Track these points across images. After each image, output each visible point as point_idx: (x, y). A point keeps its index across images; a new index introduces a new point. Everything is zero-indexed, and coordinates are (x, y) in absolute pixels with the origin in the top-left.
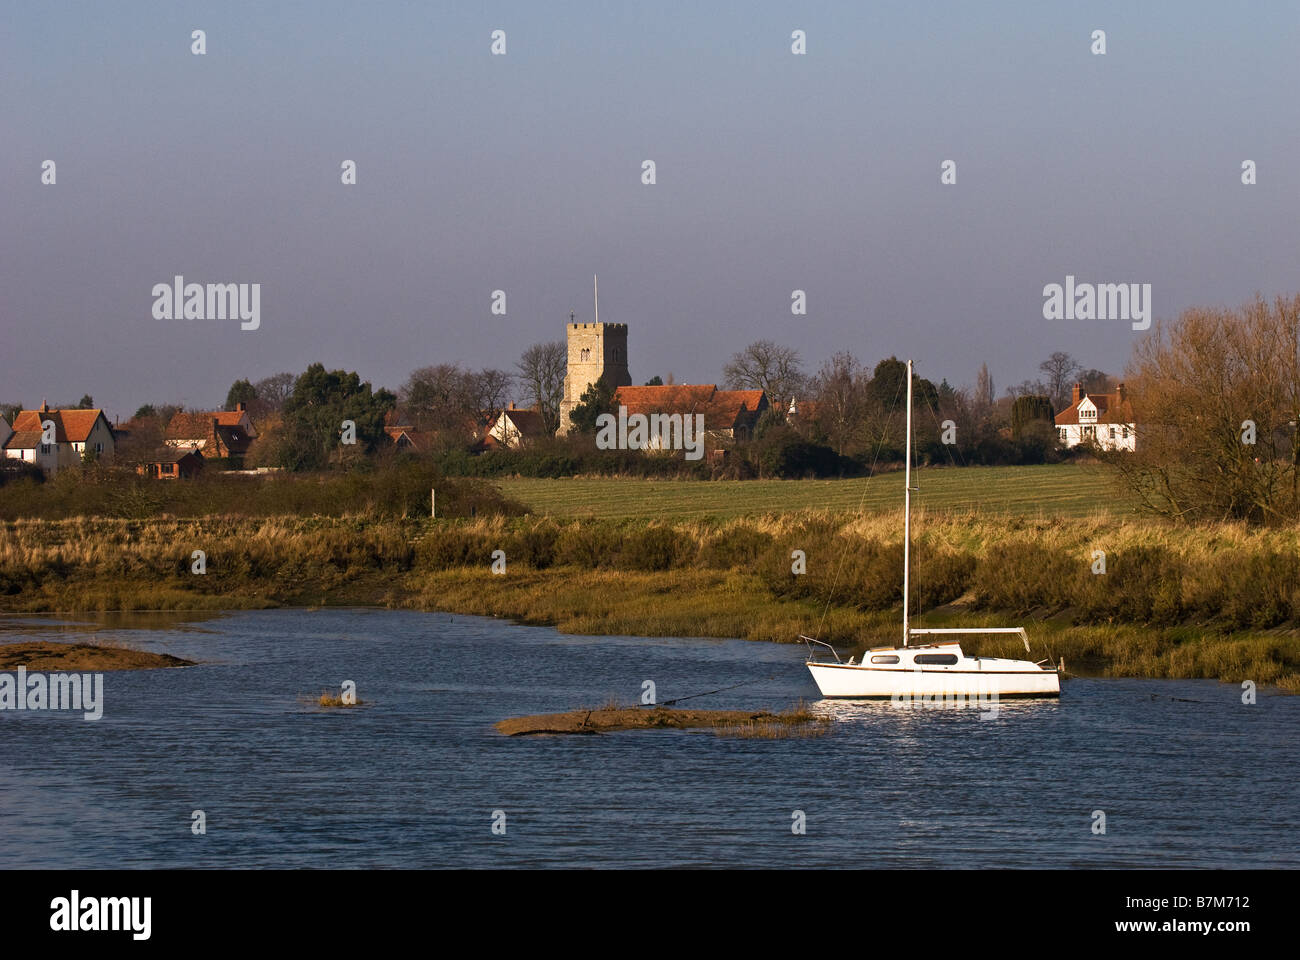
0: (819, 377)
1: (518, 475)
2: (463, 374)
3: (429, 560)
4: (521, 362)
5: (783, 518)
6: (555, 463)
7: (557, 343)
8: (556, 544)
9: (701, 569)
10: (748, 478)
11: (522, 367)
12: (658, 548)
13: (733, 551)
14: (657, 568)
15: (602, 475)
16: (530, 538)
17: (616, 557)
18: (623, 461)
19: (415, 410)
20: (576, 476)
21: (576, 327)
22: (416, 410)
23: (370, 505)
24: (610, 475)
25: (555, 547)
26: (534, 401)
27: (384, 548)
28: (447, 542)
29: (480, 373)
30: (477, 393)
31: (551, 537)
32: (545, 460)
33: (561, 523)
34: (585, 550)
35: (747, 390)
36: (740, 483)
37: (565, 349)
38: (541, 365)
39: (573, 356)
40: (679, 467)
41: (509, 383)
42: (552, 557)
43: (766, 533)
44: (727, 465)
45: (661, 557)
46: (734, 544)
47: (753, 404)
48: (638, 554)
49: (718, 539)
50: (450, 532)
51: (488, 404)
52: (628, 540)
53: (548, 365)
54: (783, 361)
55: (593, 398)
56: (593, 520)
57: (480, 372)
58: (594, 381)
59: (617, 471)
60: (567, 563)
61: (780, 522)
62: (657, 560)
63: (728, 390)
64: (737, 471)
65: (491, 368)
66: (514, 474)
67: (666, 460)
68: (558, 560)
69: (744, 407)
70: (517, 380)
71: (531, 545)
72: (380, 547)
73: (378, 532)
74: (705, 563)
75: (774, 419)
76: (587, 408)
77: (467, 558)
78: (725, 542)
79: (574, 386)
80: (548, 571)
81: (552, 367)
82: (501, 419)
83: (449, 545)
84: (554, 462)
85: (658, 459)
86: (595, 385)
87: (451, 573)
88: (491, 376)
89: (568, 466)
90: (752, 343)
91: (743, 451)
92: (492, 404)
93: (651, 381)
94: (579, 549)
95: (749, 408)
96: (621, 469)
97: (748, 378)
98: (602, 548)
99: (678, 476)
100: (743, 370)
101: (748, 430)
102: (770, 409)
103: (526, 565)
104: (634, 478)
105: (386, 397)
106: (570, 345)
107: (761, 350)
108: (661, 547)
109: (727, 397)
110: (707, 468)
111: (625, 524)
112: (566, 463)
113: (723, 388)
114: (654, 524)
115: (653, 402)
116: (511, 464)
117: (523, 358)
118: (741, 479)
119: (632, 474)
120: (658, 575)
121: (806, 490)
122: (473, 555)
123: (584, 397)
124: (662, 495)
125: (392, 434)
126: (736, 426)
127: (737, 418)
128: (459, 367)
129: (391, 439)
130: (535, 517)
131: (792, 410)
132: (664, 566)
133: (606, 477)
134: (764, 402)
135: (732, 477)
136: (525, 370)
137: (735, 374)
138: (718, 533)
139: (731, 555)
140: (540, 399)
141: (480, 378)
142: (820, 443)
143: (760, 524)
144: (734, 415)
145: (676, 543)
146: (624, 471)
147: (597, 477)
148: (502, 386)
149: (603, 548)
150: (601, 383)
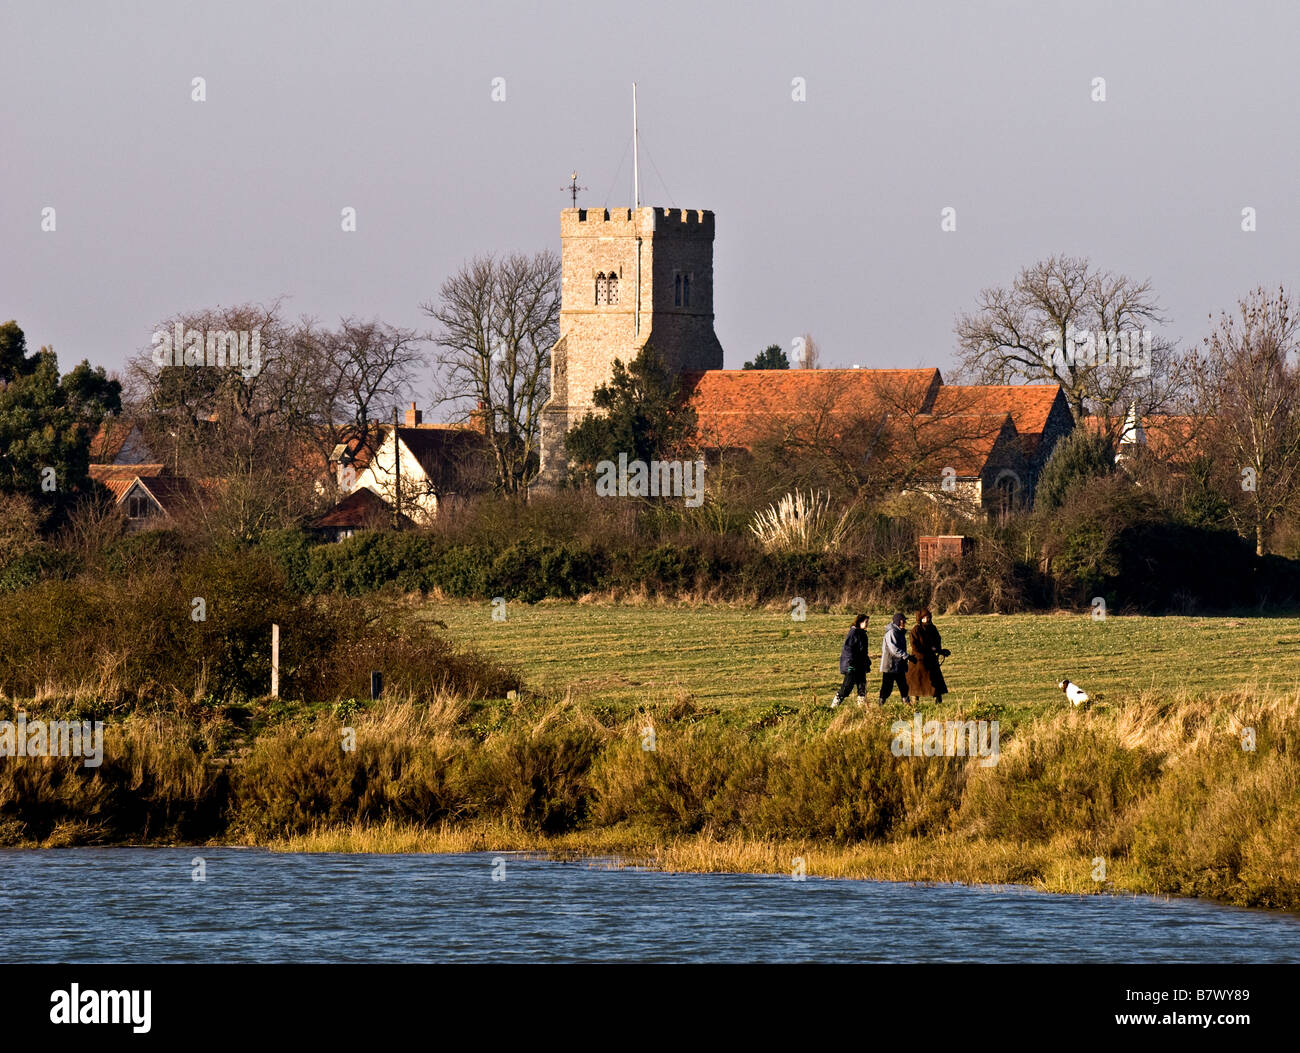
0: (1205, 352)
1: (437, 591)
2: (293, 333)
3: (264, 807)
4: (441, 304)
5: (1182, 712)
6: (532, 562)
7: (531, 259)
8: (593, 772)
9: (974, 838)
10: (1023, 610)
11: (443, 318)
12: (856, 784)
13: (1057, 795)
14: (858, 833)
15: (652, 594)
16: (526, 752)
17: (751, 806)
18: (704, 559)
19: (164, 422)
20: (585, 599)
21: (583, 216)
22: (172, 422)
23: (109, 661)
24: (671, 597)
25: (592, 778)
26: (473, 404)
27: (149, 777)
28: (311, 760)
29: (334, 332)
30: (328, 382)
31: (582, 754)
32: (504, 555)
33: (609, 716)
34: (671, 786)
35: (1018, 381)
36: (1007, 621)
37: (554, 271)
38: (493, 312)
39: (575, 292)
40: (850, 577)
41: (409, 358)
42: (582, 802)
43: (1142, 750)
44: (972, 572)
45: (868, 810)
46: (1060, 774)
47: (1034, 420)
48: (806, 798)
49: (1016, 765)
50: (319, 735)
51: (353, 409)
52: (779, 762)
53: (510, 313)
54: (1110, 311)
55: (628, 397)
56: (689, 709)
57: (335, 329)
58: (629, 354)
59: (690, 586)
60: (619, 817)
61: (1177, 721)
62: (855, 814)
63: (969, 381)
64: (996, 590)
65: (362, 319)
66: (425, 589)
67: (814, 558)
68: (600, 810)
69: (1009, 427)
70: (429, 349)
71: (529, 772)
72: (138, 773)
73: (132, 733)
74: (980, 824)
75: (1089, 460)
76: (612, 424)
77: (363, 801)
78: (1036, 770)
79: (574, 369)
80: (572, 839)
81: (520, 318)
82: (388, 447)
83: (319, 770)
84: (528, 561)
85: (793, 559)
86: (633, 367)
87: (325, 840)
88: (363, 339)
89: (566, 569)
90: (1031, 266)
91: (1009, 537)
92: (364, 410)
93: (761, 359)
94: (651, 783)
95: (1022, 428)
96: (700, 581)
97: (1023, 354)
98: (712, 782)
99: (845, 601)
100: (1008, 334)
101: (1019, 487)
102: (1077, 433)
103: (517, 821)
104: (731, 605)
105: (94, 385)
106: (567, 264)
107: (1053, 282)
108: (865, 782)
109: (966, 400)
110: (920, 580)
111: (770, 721)
112: (558, 563)
113: (956, 376)
114: (848, 721)
115: (780, 412)
116: (419, 565)
117: (446, 292)
118: (1006, 610)
119: (728, 593)
120: (863, 852)
121: (1181, 641)
122: (380, 797)
123: (602, 397)
124: (812, 650)
125: (111, 483)
126: (988, 475)
127: (991, 455)
128: (279, 314)
129: (107, 494)
130: (536, 701)
131: (1131, 436)
132: (880, 828)
133: (661, 599)
134: (1062, 416)
135: (984, 606)
136: (450, 323)
137: (985, 343)
138: (1016, 746)
139: (1051, 805)
140: (488, 400)
141: (334, 345)
142: (1208, 521)
143: (1123, 726)
144: (986, 445)
145: (905, 771)
146: (707, 586)
147: (638, 599)
148: (390, 364)
149: (716, 782)
150: (646, 362)
